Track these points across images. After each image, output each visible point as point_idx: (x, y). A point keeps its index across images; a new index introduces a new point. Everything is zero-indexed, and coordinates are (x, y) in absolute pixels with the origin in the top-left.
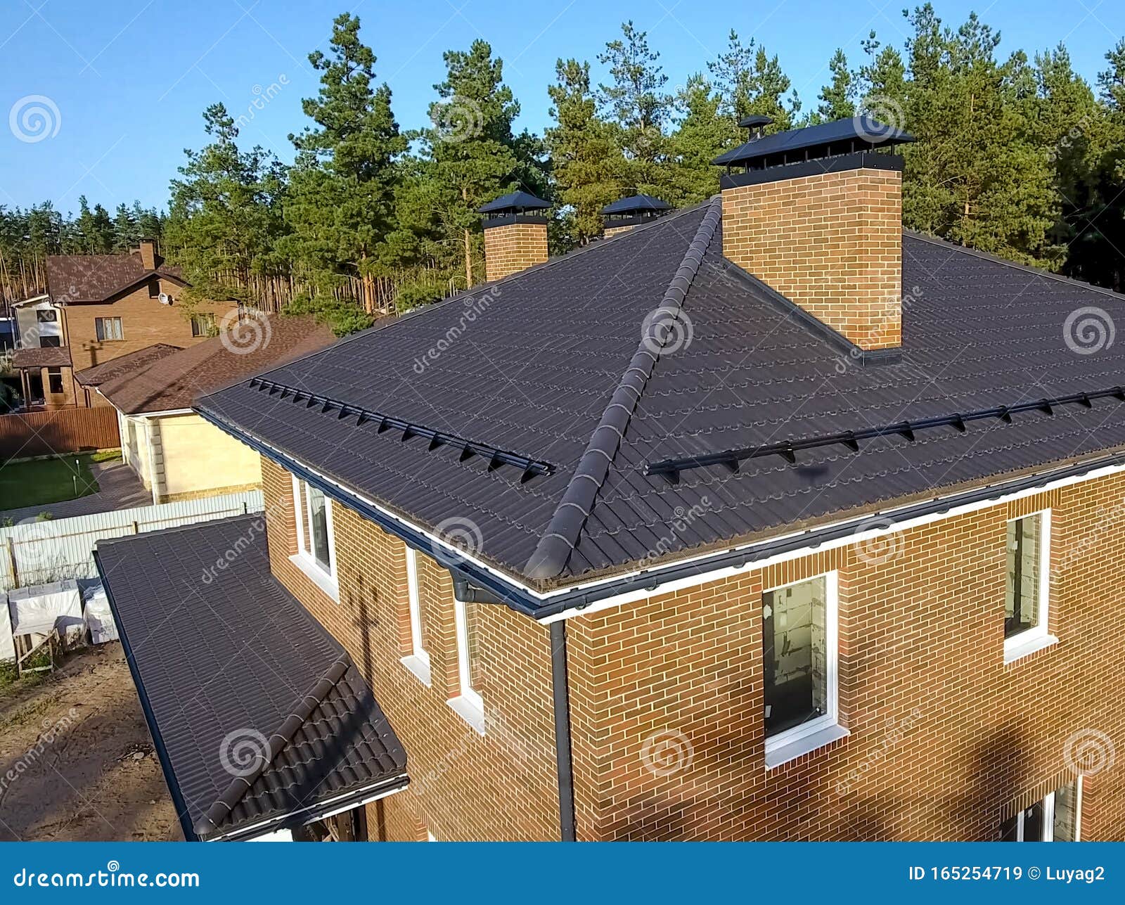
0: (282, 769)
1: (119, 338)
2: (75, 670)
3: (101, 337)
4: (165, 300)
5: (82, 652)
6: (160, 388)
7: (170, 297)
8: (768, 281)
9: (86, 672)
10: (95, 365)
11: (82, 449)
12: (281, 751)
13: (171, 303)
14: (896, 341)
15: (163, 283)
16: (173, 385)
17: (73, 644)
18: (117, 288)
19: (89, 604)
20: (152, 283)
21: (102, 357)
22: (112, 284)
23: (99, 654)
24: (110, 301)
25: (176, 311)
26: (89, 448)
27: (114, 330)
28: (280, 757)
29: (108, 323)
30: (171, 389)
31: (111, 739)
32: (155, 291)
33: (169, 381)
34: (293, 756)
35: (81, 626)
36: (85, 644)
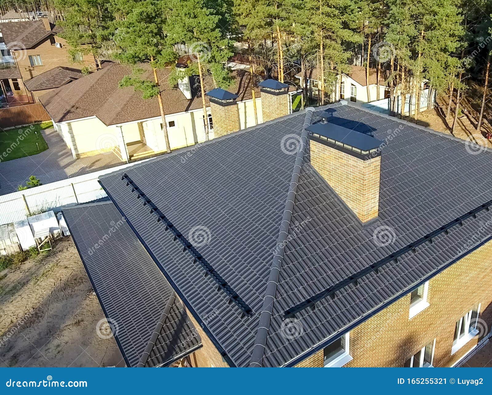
0: (159, 346)
1: (41, 64)
2: (60, 249)
3: (32, 64)
4: (58, 46)
5: (61, 240)
6: (68, 108)
7: (60, 44)
8: (328, 182)
9: (65, 250)
10: (32, 78)
11: (35, 122)
12: (158, 338)
13: (61, 47)
14: (376, 215)
15: (56, 37)
16: (73, 107)
17: (57, 237)
18: (35, 42)
19: (60, 221)
20: (51, 38)
21: (35, 73)
22: (33, 39)
23: (68, 241)
24: (34, 47)
25: (64, 50)
26: (38, 121)
27: (38, 61)
28: (158, 341)
29: (34, 58)
30: (73, 109)
31: (82, 285)
32: (53, 42)
33: (72, 104)
34: (162, 340)
35: (59, 230)
36: (62, 236)
